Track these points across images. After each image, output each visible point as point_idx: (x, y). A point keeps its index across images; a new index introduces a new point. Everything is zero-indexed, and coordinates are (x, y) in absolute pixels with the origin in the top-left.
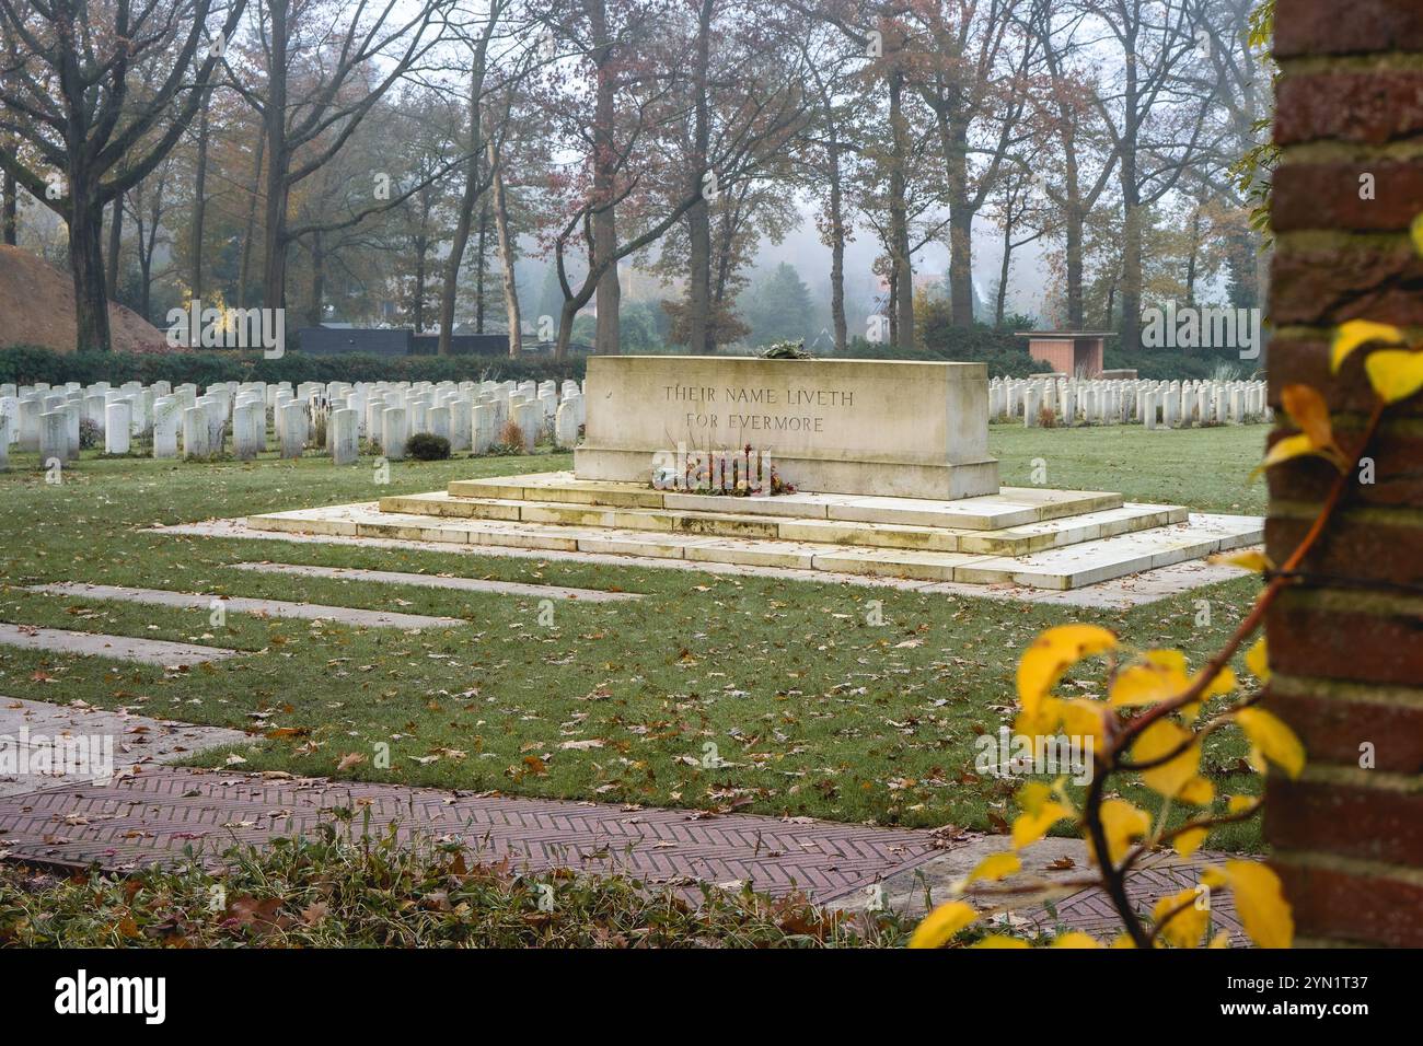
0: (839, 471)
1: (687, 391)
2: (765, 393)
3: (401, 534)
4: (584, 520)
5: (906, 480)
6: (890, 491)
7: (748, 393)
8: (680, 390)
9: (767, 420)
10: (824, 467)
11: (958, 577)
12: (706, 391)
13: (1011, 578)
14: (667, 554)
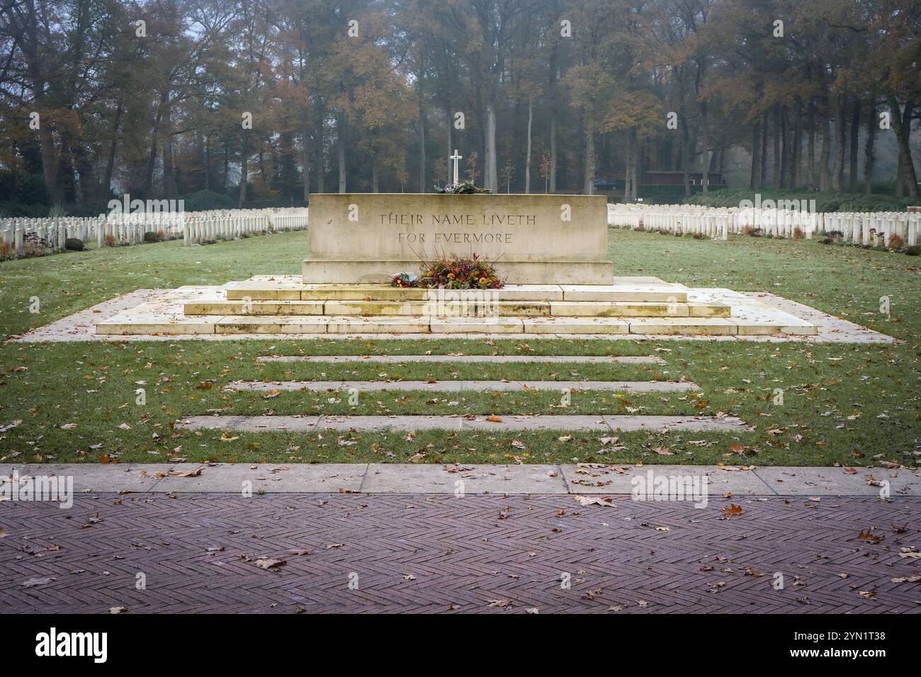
0: (528, 269)
1: (399, 217)
2: (464, 217)
3: (260, 330)
4: (383, 311)
5: (580, 273)
6: (569, 280)
7: (451, 218)
8: (393, 217)
9: (466, 236)
10: (517, 267)
11: (740, 332)
12: (415, 218)
13: (779, 330)
14: (510, 330)
